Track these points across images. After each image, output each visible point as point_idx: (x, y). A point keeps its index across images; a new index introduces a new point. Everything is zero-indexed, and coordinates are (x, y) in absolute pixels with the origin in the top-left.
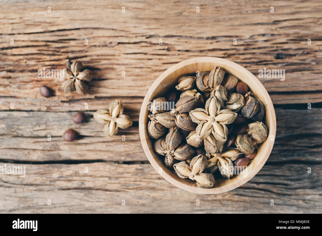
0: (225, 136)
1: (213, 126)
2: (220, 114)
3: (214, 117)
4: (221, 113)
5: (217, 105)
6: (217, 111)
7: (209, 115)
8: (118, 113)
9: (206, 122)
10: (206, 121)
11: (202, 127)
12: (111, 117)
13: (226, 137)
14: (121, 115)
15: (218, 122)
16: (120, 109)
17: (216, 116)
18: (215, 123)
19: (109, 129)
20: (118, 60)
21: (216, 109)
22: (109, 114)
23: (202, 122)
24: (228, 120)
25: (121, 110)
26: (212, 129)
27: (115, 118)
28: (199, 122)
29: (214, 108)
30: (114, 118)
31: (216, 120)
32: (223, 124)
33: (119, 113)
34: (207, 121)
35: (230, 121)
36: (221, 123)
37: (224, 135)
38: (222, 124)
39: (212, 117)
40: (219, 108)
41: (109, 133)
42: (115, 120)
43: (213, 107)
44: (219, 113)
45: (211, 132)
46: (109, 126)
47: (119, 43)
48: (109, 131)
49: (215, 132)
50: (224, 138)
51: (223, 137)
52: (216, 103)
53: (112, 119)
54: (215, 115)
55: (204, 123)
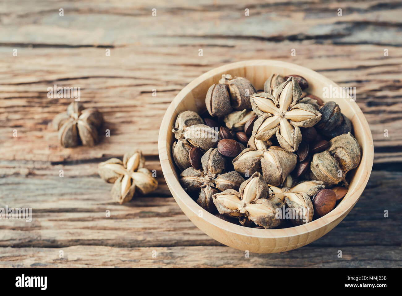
0: (294, 144)
1: (279, 124)
2: (295, 109)
3: (284, 112)
4: (298, 108)
5: (293, 94)
6: (292, 103)
7: (278, 106)
8: (136, 165)
9: (270, 117)
10: (271, 115)
11: (263, 123)
12: (125, 170)
13: (295, 146)
14: (140, 168)
15: (289, 120)
16: (139, 159)
17: (288, 111)
18: (283, 121)
19: (121, 185)
20: (139, 111)
21: (290, 99)
22: (122, 165)
23: (265, 115)
24: (304, 121)
25: (141, 160)
26: (277, 129)
27: (132, 171)
28: (261, 114)
29: (287, 98)
30: (130, 171)
31: (286, 117)
32: (296, 125)
33: (138, 165)
34: (273, 115)
35: (307, 124)
36: (293, 123)
37: (292, 143)
38: (294, 126)
39: (282, 111)
40: (295, 100)
41: (121, 193)
42: (131, 174)
43: (286, 95)
44: (293, 107)
45: (275, 133)
46: (121, 181)
47: (143, 92)
48: (121, 189)
49: (280, 134)
50: (292, 147)
51: (290, 144)
52: (293, 91)
53: (126, 171)
54: (286, 109)
55: (268, 117)
